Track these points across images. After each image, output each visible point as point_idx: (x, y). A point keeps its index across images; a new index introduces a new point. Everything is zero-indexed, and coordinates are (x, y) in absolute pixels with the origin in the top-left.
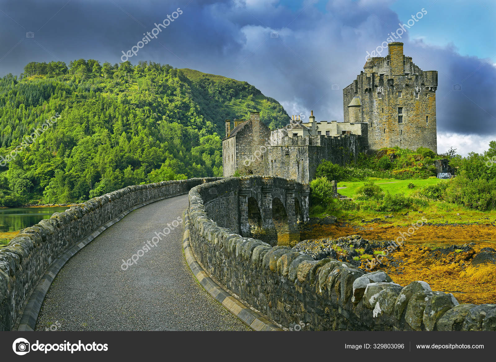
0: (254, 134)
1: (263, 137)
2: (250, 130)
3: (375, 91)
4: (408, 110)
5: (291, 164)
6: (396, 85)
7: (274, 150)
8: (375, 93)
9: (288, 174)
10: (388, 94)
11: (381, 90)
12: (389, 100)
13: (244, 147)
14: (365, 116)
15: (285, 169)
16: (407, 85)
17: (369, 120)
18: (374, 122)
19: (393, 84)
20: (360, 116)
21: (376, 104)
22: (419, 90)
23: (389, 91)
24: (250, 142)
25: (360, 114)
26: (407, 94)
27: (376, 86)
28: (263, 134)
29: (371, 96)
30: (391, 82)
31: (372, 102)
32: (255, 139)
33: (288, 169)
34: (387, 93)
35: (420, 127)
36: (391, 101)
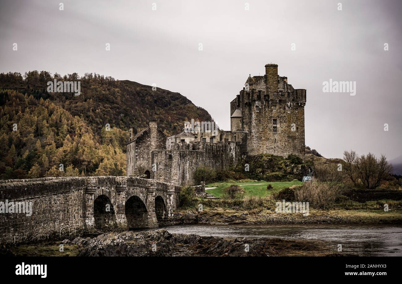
0: (152, 139)
1: (160, 142)
2: (148, 136)
3: (254, 105)
4: (281, 122)
5: (173, 166)
6: (272, 100)
7: (159, 154)
8: (253, 107)
9: (170, 175)
10: (265, 108)
11: (259, 104)
12: (265, 112)
13: (142, 150)
14: (245, 126)
15: (168, 170)
16: (280, 101)
17: (248, 129)
18: (253, 131)
19: (269, 99)
20: (241, 126)
21: (254, 116)
22: (291, 105)
23: (265, 105)
24: (148, 146)
25: (241, 124)
26: (280, 108)
27: (255, 101)
28: (159, 140)
29: (250, 110)
30: (267, 98)
31: (251, 114)
32: (153, 143)
33: (171, 171)
34: (263, 107)
35: (291, 137)
36: (267, 114)
